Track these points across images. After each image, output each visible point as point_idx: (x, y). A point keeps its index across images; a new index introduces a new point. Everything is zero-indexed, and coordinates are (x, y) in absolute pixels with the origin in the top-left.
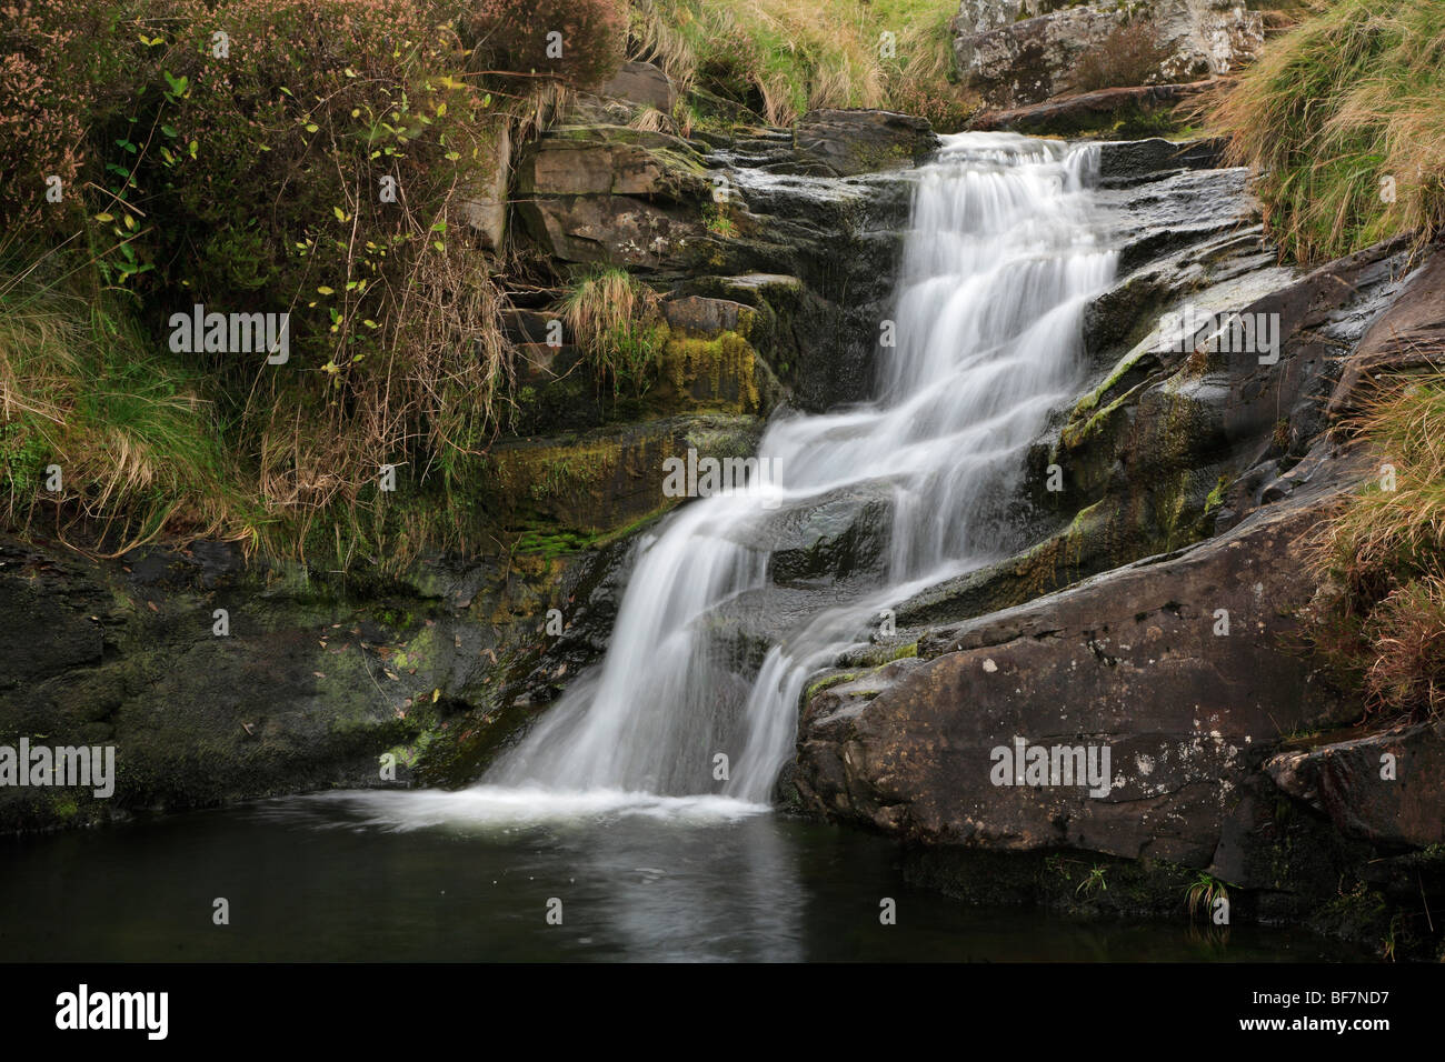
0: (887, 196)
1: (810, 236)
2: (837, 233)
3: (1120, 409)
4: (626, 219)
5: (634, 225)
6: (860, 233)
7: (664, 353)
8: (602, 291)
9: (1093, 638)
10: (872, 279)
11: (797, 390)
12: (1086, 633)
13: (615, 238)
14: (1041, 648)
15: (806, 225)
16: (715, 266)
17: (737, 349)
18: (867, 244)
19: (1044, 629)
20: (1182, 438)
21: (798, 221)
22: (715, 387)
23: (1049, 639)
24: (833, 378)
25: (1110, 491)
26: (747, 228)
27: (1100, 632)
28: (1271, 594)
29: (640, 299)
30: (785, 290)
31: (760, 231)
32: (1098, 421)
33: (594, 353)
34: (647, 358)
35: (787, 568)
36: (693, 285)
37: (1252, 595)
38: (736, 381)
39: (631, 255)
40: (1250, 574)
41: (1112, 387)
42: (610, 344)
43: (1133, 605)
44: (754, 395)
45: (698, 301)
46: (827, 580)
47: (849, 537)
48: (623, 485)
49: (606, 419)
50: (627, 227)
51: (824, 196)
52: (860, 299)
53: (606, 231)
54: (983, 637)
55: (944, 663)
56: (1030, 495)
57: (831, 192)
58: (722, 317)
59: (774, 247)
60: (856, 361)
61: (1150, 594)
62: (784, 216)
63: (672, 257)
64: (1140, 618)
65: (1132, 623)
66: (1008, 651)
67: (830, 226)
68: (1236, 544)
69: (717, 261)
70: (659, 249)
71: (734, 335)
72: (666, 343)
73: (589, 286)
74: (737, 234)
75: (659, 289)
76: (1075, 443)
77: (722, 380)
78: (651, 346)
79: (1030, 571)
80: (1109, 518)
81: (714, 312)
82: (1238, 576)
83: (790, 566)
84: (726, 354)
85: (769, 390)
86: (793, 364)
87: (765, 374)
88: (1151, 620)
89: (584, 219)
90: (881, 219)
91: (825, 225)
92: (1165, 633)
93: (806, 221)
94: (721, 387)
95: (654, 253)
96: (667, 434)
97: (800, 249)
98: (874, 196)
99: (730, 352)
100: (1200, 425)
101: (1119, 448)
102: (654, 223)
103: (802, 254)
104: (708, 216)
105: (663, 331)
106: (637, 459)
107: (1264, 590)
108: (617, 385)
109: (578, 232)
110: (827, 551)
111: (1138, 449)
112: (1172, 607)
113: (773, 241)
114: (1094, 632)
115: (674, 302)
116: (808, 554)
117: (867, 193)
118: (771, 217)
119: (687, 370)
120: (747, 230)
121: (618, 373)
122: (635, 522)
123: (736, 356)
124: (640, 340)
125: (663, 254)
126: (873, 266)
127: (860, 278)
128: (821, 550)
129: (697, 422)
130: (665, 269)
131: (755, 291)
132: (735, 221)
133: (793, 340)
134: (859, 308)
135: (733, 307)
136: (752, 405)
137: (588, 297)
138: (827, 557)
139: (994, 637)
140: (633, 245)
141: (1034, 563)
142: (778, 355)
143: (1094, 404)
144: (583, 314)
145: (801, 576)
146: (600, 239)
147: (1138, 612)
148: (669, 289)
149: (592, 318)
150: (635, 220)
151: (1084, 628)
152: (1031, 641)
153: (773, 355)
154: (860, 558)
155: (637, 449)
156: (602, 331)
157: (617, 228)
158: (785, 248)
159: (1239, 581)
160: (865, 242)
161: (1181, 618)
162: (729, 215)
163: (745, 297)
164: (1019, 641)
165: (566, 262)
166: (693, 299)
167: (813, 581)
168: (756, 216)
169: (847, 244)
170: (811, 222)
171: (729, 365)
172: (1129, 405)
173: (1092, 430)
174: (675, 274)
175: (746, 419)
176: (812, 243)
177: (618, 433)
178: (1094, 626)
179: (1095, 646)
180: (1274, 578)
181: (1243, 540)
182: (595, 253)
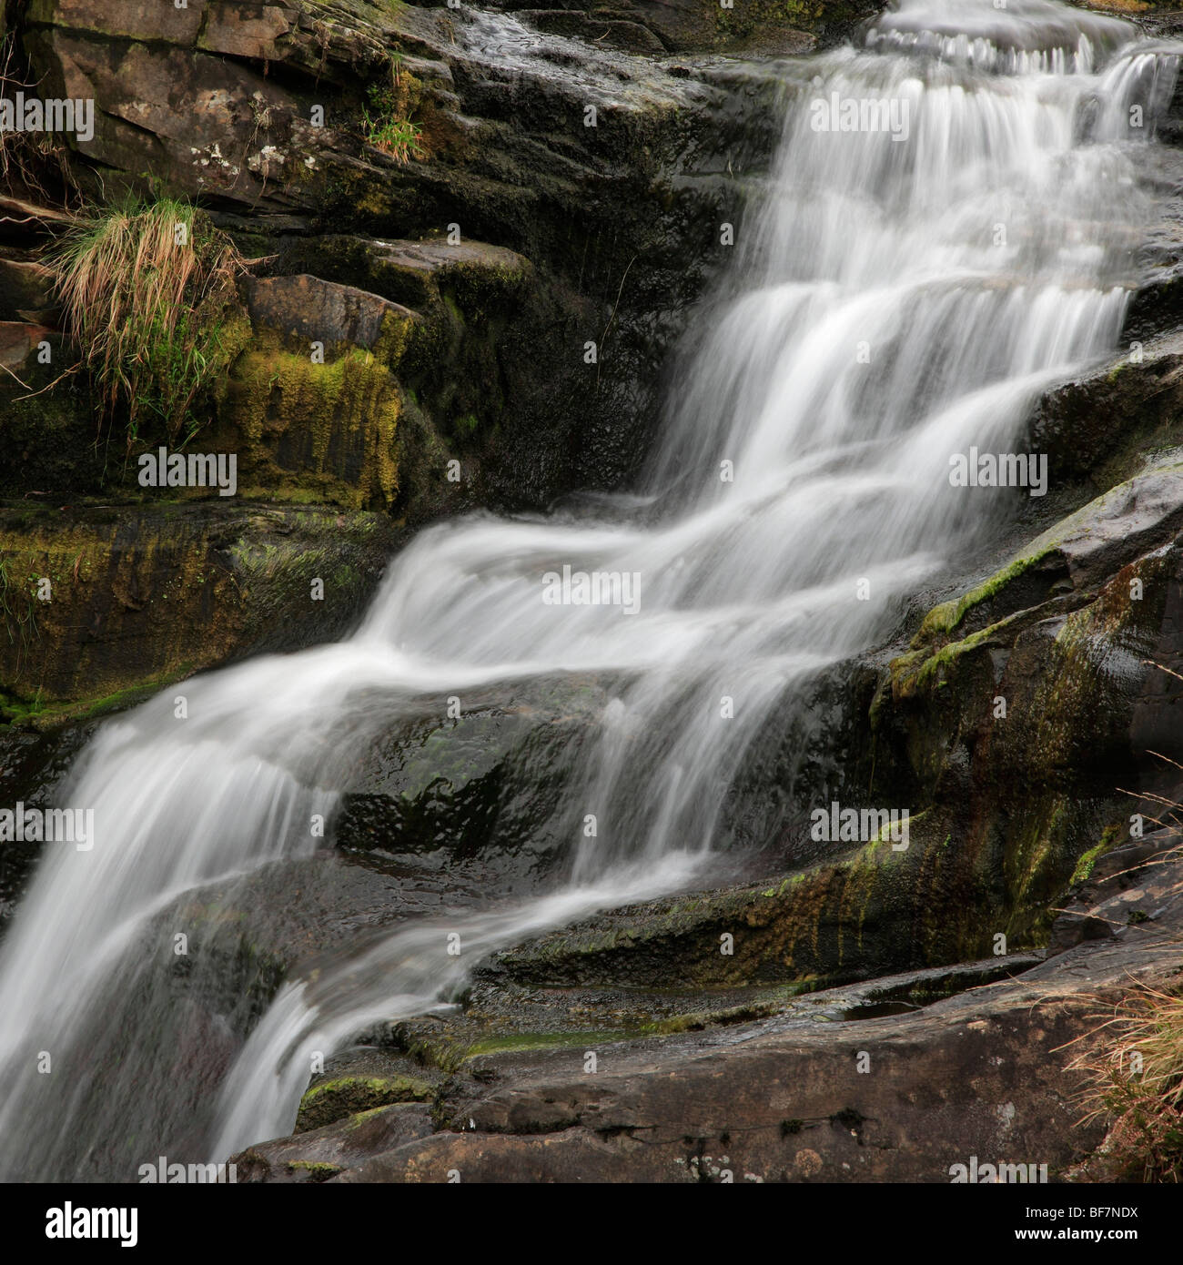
0: (737, 109)
1: (568, 174)
2: (623, 172)
3: (981, 651)
4: (214, 101)
5: (226, 116)
6: (672, 177)
7: (233, 373)
8: (137, 241)
9: (701, 1153)
10: (682, 266)
11: (490, 464)
12: (688, 1140)
13: (188, 136)
14: (602, 1156)
15: (566, 150)
16: (368, 215)
17: (370, 385)
18: (679, 200)
19: (616, 1121)
20: (1059, 735)
21: (554, 138)
22: (320, 451)
23: (621, 1139)
24: (577, 443)
25: (940, 799)
26: (448, 144)
27: (713, 1144)
28: (1026, 1129)
29: (206, 264)
30: (491, 279)
31: (472, 153)
32: (940, 663)
33: (99, 359)
34: (197, 381)
35: (363, 826)
36: (314, 248)
37: (993, 1122)
38: (361, 444)
39: (210, 172)
40: (996, 1084)
41: (988, 599)
42: (133, 344)
43: (781, 1103)
44: (389, 477)
45: (312, 285)
46: (433, 859)
47: (491, 786)
48: (105, 620)
49: (108, 481)
50: (213, 117)
51: (612, 95)
52: (654, 299)
53: (174, 118)
54: (513, 1113)
55: (433, 1151)
56: (844, 754)
57: (629, 91)
58: (353, 320)
59: (492, 187)
60: (626, 415)
61: (815, 1089)
62: (528, 125)
63: (287, 188)
64: (790, 1129)
65: (772, 1136)
66: (545, 1150)
67: (611, 157)
68: (980, 1025)
69: (373, 204)
70: (266, 170)
71: (369, 359)
72: (240, 356)
73: (116, 225)
74: (422, 154)
75: (245, 249)
76: (904, 691)
77: (335, 439)
78: (205, 361)
79: (772, 921)
80: (931, 848)
81: (339, 310)
82: (974, 1083)
83: (371, 825)
84: (348, 392)
85: (423, 468)
86: (487, 420)
87: (419, 436)
88: (807, 1136)
89: (139, 88)
90: (719, 151)
91: (604, 155)
92: (826, 1166)
93: (568, 141)
94: (332, 454)
95: (256, 175)
96: (198, 538)
97: (544, 197)
98: (714, 106)
99: (356, 391)
100: (1092, 721)
101: (966, 723)
102: (264, 118)
103: (546, 206)
104: (374, 112)
105: (237, 332)
106: (135, 576)
107: (1016, 1119)
108: (133, 426)
109: (124, 110)
110: (441, 807)
111: (995, 735)
112: (849, 1119)
113: (494, 175)
114: (703, 1141)
115: (268, 281)
116: (404, 806)
117: (699, 99)
118: (502, 127)
119: (273, 412)
120: (446, 148)
121: (140, 401)
122: (113, 691)
123: (367, 398)
124: (191, 345)
125: (271, 180)
126: (686, 241)
127: (658, 259)
128: (430, 805)
129: (259, 520)
130: (271, 207)
131: (426, 278)
132: (428, 128)
133: (495, 374)
134: (648, 317)
135: (375, 306)
136: (383, 494)
137: (108, 247)
138: (441, 817)
139: (534, 1117)
140: (217, 154)
141: (783, 907)
142: (455, 401)
143: (951, 624)
144: (91, 281)
145: (388, 846)
146: (161, 131)
147: (786, 1117)
148: (268, 250)
149: (108, 290)
150: (231, 107)
151: (686, 1131)
152: (591, 1140)
153: (444, 399)
154: (505, 827)
155: (139, 557)
156: (123, 316)
157: (195, 117)
158: (514, 192)
159: (974, 1095)
160: (677, 194)
161: (861, 1143)
162: (416, 115)
163: (402, 288)
164: (570, 1134)
165: (97, 163)
166: (303, 280)
167: (407, 858)
168: (471, 122)
169: (640, 193)
170: (577, 146)
171: (351, 415)
172: (998, 646)
173: (930, 678)
174: (288, 221)
175: (364, 521)
176: (569, 186)
177: (111, 520)
178: (706, 1130)
179: (701, 1167)
180: (1038, 1098)
181: (995, 1018)
182: (149, 156)
